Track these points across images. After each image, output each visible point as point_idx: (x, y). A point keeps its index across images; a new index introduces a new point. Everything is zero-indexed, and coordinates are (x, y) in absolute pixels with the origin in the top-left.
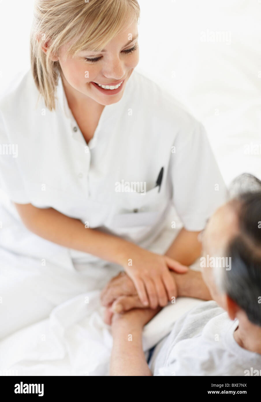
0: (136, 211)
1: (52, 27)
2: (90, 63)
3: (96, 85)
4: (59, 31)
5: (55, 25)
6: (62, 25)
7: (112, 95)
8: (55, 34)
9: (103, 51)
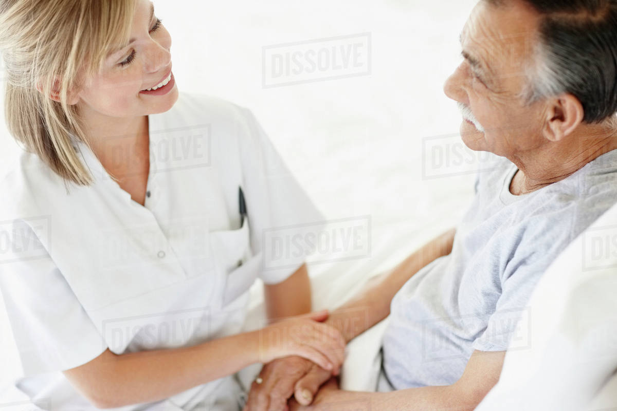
0: (240, 264)
1: (55, 55)
2: (126, 67)
3: (146, 91)
4: (66, 55)
5: (57, 51)
6: (66, 43)
7: (170, 92)
8: (63, 62)
9: (132, 41)
